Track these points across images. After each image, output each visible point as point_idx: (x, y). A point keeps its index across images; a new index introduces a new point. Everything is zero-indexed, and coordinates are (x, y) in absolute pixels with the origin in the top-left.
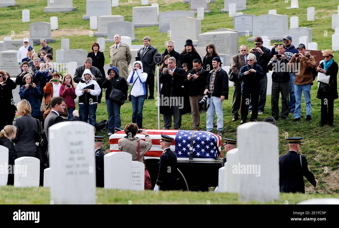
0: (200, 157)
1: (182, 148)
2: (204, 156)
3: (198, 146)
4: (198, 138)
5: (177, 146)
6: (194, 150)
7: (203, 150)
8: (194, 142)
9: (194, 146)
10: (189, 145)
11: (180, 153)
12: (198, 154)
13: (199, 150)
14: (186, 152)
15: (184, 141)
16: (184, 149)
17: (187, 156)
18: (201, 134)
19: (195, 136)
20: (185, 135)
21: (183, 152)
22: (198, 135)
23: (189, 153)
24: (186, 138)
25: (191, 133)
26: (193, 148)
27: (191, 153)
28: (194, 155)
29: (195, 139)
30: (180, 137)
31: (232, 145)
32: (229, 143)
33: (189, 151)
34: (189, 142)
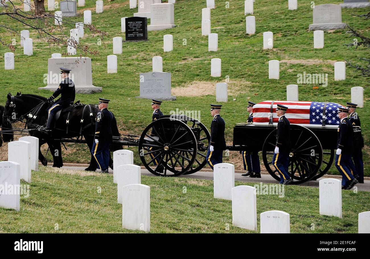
0: (331, 124)
1: (315, 116)
2: (335, 123)
3: (330, 115)
4: (330, 108)
5: (311, 115)
6: (326, 118)
7: (334, 119)
8: (326, 111)
9: (327, 115)
10: (322, 114)
11: (314, 120)
12: (330, 122)
13: (330, 118)
14: (319, 120)
15: (318, 111)
16: (318, 117)
17: (320, 123)
18: (332, 104)
19: (327, 106)
20: (318, 106)
21: (316, 119)
22: (330, 106)
23: (321, 121)
24: (319, 108)
25: (323, 104)
26: (326, 117)
27: (324, 120)
28: (326, 122)
29: (327, 109)
30: (314, 107)
31: (346, 113)
32: (344, 111)
33: (322, 119)
34: (322, 111)
